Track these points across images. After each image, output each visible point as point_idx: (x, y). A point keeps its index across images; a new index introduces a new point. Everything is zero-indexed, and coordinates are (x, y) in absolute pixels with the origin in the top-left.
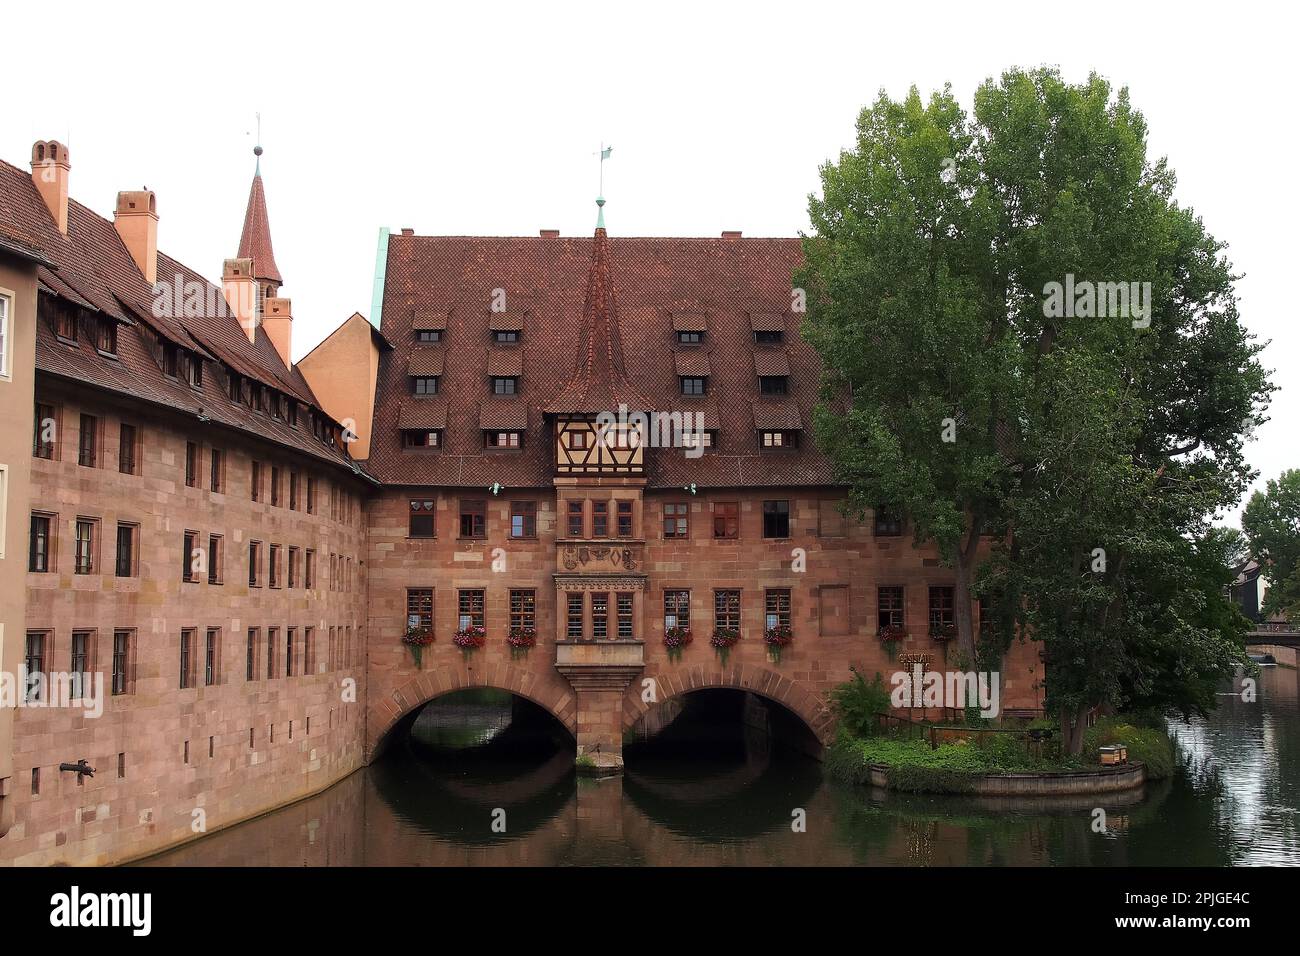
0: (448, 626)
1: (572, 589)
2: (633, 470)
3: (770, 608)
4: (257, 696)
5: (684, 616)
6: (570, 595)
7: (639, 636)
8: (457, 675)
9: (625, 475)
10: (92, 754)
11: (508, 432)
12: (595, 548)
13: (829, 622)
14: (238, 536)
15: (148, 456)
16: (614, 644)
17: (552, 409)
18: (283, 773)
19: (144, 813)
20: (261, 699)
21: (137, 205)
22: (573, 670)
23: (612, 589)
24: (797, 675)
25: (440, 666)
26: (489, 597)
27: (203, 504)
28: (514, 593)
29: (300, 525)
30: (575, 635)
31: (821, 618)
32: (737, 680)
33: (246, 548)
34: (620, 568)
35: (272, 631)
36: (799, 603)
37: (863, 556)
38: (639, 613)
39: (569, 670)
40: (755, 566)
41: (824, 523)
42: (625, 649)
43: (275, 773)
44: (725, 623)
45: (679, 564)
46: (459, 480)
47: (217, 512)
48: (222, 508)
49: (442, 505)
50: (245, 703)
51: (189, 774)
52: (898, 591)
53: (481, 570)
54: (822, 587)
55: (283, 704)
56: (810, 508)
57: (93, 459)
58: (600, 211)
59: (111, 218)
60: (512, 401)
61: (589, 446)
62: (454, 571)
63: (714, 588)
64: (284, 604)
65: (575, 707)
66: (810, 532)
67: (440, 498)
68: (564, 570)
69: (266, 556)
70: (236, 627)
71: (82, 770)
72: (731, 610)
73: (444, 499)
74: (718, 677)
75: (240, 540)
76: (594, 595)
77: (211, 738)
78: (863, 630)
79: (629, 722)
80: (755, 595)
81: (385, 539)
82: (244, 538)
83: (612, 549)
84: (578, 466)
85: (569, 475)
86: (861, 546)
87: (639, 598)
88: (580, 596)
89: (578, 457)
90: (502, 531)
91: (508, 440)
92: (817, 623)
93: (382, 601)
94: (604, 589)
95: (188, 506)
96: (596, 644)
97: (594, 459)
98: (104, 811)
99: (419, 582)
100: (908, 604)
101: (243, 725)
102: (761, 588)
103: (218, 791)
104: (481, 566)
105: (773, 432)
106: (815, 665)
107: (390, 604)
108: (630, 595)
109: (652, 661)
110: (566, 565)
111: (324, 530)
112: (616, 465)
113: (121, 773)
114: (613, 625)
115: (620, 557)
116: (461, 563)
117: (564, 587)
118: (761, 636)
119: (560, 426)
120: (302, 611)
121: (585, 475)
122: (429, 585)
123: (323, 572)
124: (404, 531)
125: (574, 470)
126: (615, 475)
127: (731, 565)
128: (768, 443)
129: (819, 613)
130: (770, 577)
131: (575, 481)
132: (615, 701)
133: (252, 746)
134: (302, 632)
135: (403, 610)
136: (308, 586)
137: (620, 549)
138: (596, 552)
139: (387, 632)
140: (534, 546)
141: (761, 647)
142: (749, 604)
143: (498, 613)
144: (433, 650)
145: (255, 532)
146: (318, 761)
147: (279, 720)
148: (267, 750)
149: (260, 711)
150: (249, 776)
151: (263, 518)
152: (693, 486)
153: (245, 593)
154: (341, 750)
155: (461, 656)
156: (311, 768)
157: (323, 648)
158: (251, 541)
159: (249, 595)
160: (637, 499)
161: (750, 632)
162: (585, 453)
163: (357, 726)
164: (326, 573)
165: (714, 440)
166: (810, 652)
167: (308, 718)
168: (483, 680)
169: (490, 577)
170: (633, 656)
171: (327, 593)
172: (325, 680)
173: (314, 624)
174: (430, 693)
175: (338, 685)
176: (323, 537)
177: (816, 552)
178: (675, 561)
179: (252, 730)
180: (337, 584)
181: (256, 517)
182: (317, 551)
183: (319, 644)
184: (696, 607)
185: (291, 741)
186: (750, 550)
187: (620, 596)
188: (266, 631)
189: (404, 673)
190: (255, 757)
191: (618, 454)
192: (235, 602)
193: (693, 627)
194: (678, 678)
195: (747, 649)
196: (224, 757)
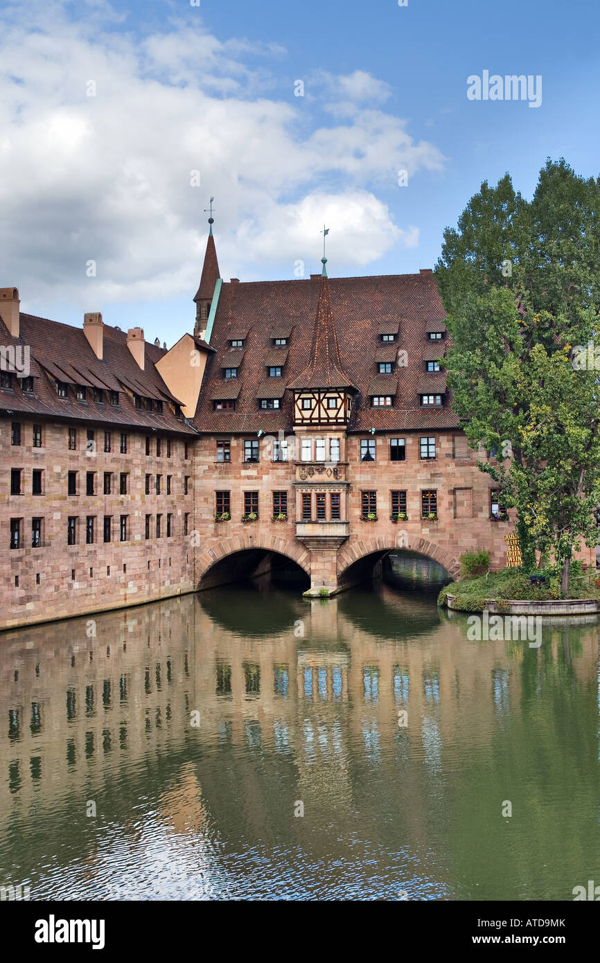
1: (304, 491)
2: (339, 421)
3: (424, 502)
4: (77, 553)
5: (373, 506)
6: (304, 495)
7: (343, 519)
8: (244, 540)
9: (334, 424)
11: (272, 400)
12: (318, 467)
13: (460, 510)
16: (329, 523)
17: (290, 386)
18: (102, 593)
20: (80, 554)
22: (307, 538)
23: (328, 491)
24: (440, 542)
25: (234, 535)
26: (260, 496)
27: (27, 454)
28: (275, 493)
29: (113, 460)
30: (307, 518)
31: (455, 508)
33: (65, 475)
34: (332, 479)
35: (90, 518)
36: (442, 499)
38: (343, 505)
39: (303, 538)
40: (415, 477)
41: (457, 450)
42: (335, 526)
43: (95, 594)
44: (397, 511)
45: (369, 476)
46: (242, 429)
47: (39, 457)
48: (44, 455)
49: (233, 443)
50: (66, 555)
51: (19, 593)
53: (256, 481)
54: (455, 489)
55: (100, 557)
56: (448, 441)
58: (324, 266)
60: (278, 381)
61: (313, 407)
62: (241, 481)
63: (391, 490)
64: (99, 503)
65: (309, 559)
66: (447, 455)
67: (233, 439)
68: (300, 480)
69: (83, 478)
70: (57, 516)
72: (401, 503)
73: (235, 440)
74: (393, 542)
75: (60, 471)
76: (318, 495)
77: (38, 575)
78: (480, 515)
79: (341, 569)
80: (415, 494)
81: (203, 463)
82: (63, 469)
83: (327, 468)
84: (307, 419)
85: (302, 425)
87: (343, 496)
88: (309, 495)
89: (307, 414)
90: (267, 458)
91: (273, 404)
92: (452, 511)
93: (202, 499)
94: (323, 491)
95: (13, 455)
96: (318, 523)
97: (316, 415)
99: (222, 487)
101: (65, 568)
102: (419, 490)
103: (45, 602)
104: (256, 478)
105: (428, 395)
106: (451, 536)
107: (206, 500)
108: (338, 495)
109: (354, 533)
110: (301, 476)
111: (135, 462)
112: (329, 418)
114: (328, 513)
115: (331, 472)
116: (245, 477)
117: (300, 490)
118: (418, 518)
119: (297, 396)
120: (115, 507)
121: (311, 424)
122: (228, 489)
123: (138, 484)
124: (213, 459)
125: (305, 421)
126: (328, 424)
127: (400, 476)
128: (425, 402)
129: (454, 504)
130: (424, 483)
131: (305, 428)
132: (332, 556)
133: (73, 578)
134: (117, 518)
135: (213, 504)
136: (123, 493)
137: (332, 468)
138: (317, 470)
139: (205, 517)
140: (286, 466)
141: (419, 525)
142: (412, 499)
143: (266, 504)
144: (230, 526)
145: (72, 466)
146: (136, 588)
147: (98, 566)
148: (88, 581)
149: (81, 560)
150: (72, 595)
151: (80, 458)
152: (374, 429)
153: (65, 499)
154: (164, 582)
155: (245, 530)
156: (128, 592)
157: (139, 527)
158: (69, 471)
159: (68, 500)
160: (342, 438)
161: (413, 516)
162: (311, 411)
163: (184, 569)
164: (141, 485)
165: (393, 401)
166: (448, 529)
167: (125, 565)
168: (258, 544)
169: (262, 484)
170: (340, 531)
171: (142, 497)
172: (141, 544)
173: (129, 513)
174: (229, 551)
175: (158, 546)
176: (136, 466)
177: (452, 468)
178: (368, 474)
179: (73, 571)
180: (155, 490)
181: (73, 458)
182: (132, 473)
183: (134, 524)
184: (379, 501)
185: (109, 577)
186: (412, 467)
187: (332, 495)
188: (85, 518)
189: (215, 539)
190: (76, 585)
191: (328, 411)
192: (56, 504)
193: (378, 513)
194: (370, 543)
195: (411, 527)
196: (49, 584)
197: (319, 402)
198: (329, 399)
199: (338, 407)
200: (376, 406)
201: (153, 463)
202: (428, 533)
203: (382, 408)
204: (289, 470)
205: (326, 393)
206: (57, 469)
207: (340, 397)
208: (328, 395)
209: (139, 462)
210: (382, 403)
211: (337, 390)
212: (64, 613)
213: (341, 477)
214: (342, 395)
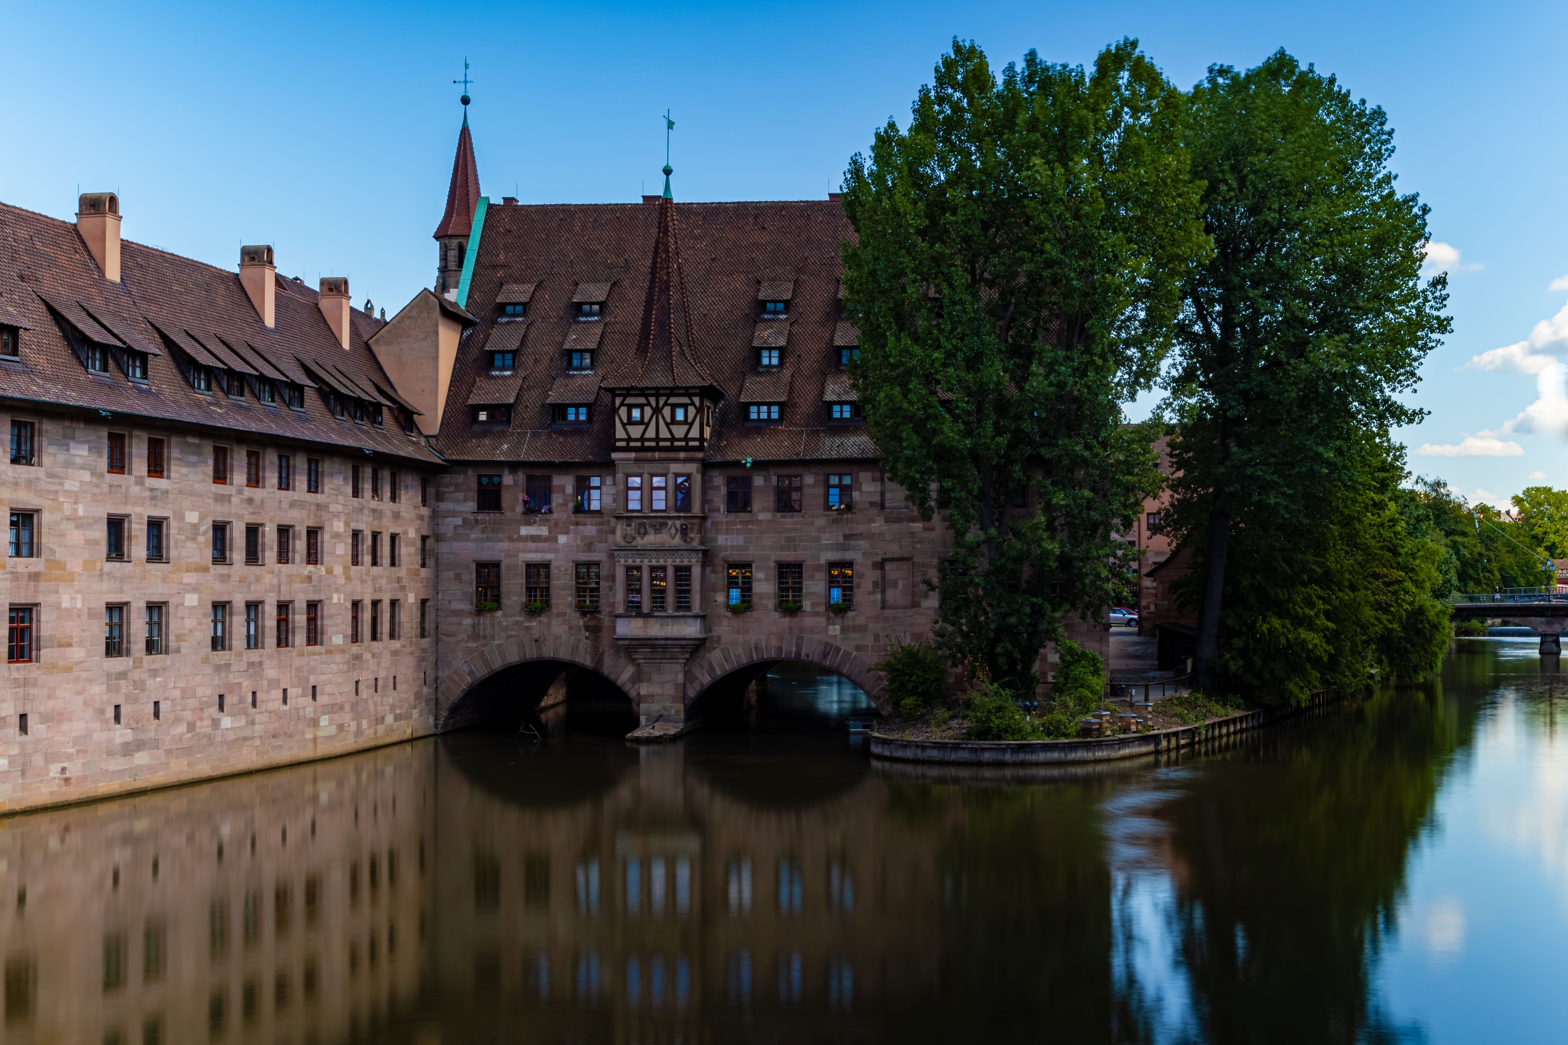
0: (515, 598)
1: (630, 562)
2: (691, 444)
3: (832, 582)
4: (228, 666)
5: (747, 588)
6: (629, 569)
7: (696, 609)
8: (524, 646)
9: (682, 449)
11: (577, 406)
12: (654, 521)
13: (891, 595)
16: (672, 617)
17: (610, 383)
18: (274, 737)
19: (55, 767)
20: (233, 668)
22: (635, 643)
23: (670, 563)
24: (858, 648)
25: (508, 637)
26: (554, 571)
27: (135, 490)
28: (578, 565)
29: (294, 504)
30: (634, 610)
31: (883, 592)
32: (798, 654)
33: (207, 528)
34: (677, 541)
35: (253, 606)
36: (862, 576)
37: (926, 529)
38: (696, 586)
39: (627, 642)
40: (818, 539)
41: (888, 496)
42: (682, 621)
43: (260, 737)
44: (788, 596)
45: (741, 538)
46: (523, 454)
47: (158, 496)
48: (167, 492)
49: (508, 479)
50: (209, 670)
51: (122, 735)
53: (545, 545)
54: (884, 561)
55: (270, 672)
56: (874, 480)
58: (667, 181)
61: (646, 420)
62: (521, 545)
63: (776, 562)
64: (269, 580)
65: (638, 678)
66: (872, 504)
67: (506, 472)
68: (623, 543)
69: (241, 534)
70: (191, 600)
72: (793, 583)
73: (510, 473)
74: (780, 649)
75: (196, 521)
76: (653, 569)
77: (156, 704)
78: (925, 604)
79: (691, 693)
80: (817, 568)
81: (454, 514)
82: (202, 518)
83: (670, 522)
84: (636, 440)
85: (627, 449)
87: (696, 571)
88: (638, 569)
89: (636, 432)
90: (567, 505)
91: (577, 414)
92: (878, 596)
93: (451, 574)
94: (662, 562)
95: (110, 492)
96: (654, 617)
97: (651, 433)
98: (2, 763)
99: (487, 555)
101: (207, 692)
102: (822, 561)
103: (168, 752)
104: (546, 540)
105: (841, 403)
106: (878, 639)
107: (458, 577)
108: (688, 569)
109: (714, 634)
110: (624, 537)
111: (334, 508)
112: (673, 439)
113: (24, 731)
114: (670, 598)
115: (677, 530)
116: (527, 537)
117: (622, 560)
118: (822, 609)
119: (618, 401)
120: (297, 586)
121: (642, 449)
122: (496, 558)
123: (338, 548)
124: (471, 505)
125: (632, 444)
126: (672, 449)
127: (793, 539)
128: (835, 414)
129: (881, 585)
130: (832, 550)
131: (633, 455)
132: (676, 673)
133: (221, 711)
134: (300, 605)
135: (471, 585)
136: (311, 562)
137: (678, 523)
138: (654, 526)
139: (457, 606)
140: (598, 520)
141: (822, 621)
142: (812, 577)
143: (563, 587)
144: (500, 623)
145: (220, 513)
146: (334, 727)
147: (265, 688)
148: (247, 715)
149: (233, 679)
150: (219, 739)
151: (233, 499)
152: (750, 460)
153: (206, 570)
154: (383, 718)
155: (528, 628)
156: (320, 733)
157: (340, 621)
158: (214, 522)
159: (212, 571)
160: (695, 472)
161: (813, 605)
162: (643, 427)
163: (418, 696)
164: (343, 549)
165: (781, 413)
166: (872, 627)
167: (314, 687)
168: (548, 652)
169: (556, 551)
170: (691, 629)
171: (346, 568)
172: (343, 651)
173: (322, 597)
174: (497, 664)
175: (374, 656)
176: (337, 515)
177: (878, 525)
178: (738, 534)
179: (221, 697)
180: (368, 559)
181: (220, 499)
182: (327, 529)
183: (331, 616)
184: (758, 580)
185: (286, 708)
186: (812, 524)
187: (678, 569)
188: (243, 605)
189: (473, 645)
190: (226, 722)
191: (673, 427)
192: (190, 578)
193: (755, 600)
194: (740, 651)
195: (809, 622)
196: (177, 720)
197: (657, 411)
198: (673, 406)
199: (690, 420)
200: (754, 420)
201: (366, 512)
202: (838, 633)
203: (762, 424)
204: (604, 527)
205: (669, 396)
206: (192, 517)
207: (693, 404)
208: (673, 400)
209: (340, 508)
210: (764, 416)
211: (687, 392)
212: (204, 770)
213: (692, 539)
214: (697, 400)
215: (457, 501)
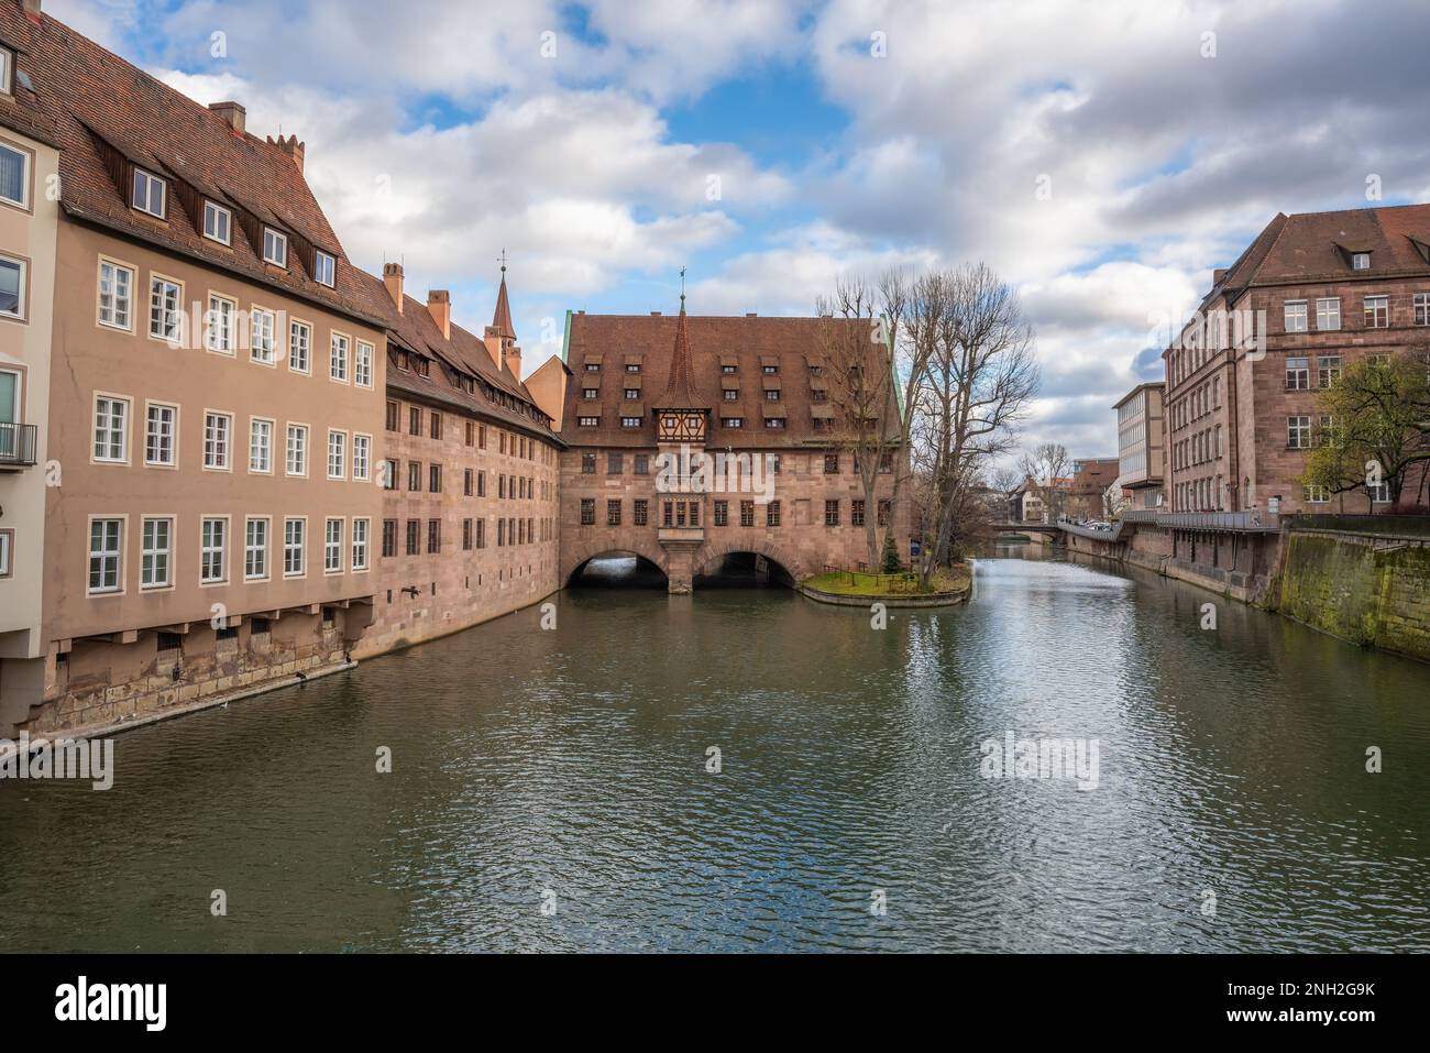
0: (602, 518)
1: (666, 500)
2: (699, 438)
3: (769, 511)
4: (504, 554)
5: (725, 515)
6: (666, 503)
7: (701, 524)
8: (607, 544)
9: (694, 441)
10: (418, 583)
11: (634, 418)
13: (800, 518)
14: (493, 472)
15: (446, 430)
16: (688, 529)
17: (657, 406)
19: (445, 614)
20: (506, 555)
21: (439, 297)
22: (667, 542)
23: (687, 501)
24: (783, 546)
25: (599, 539)
26: (623, 504)
27: (475, 455)
28: (636, 502)
29: (525, 466)
30: (668, 524)
31: (796, 516)
32: (752, 548)
33: (497, 478)
35: (511, 521)
36: (785, 509)
37: (818, 484)
38: (701, 513)
39: (665, 542)
41: (798, 467)
42: (694, 531)
43: (511, 594)
44: (746, 519)
46: (608, 443)
47: (482, 459)
48: (485, 457)
49: (600, 455)
50: (497, 557)
51: (469, 594)
52: (836, 503)
53: (619, 490)
54: (796, 500)
55: (516, 558)
56: (791, 459)
57: (417, 431)
58: (683, 302)
59: (426, 305)
60: (636, 402)
61: (676, 426)
62: (606, 491)
63: (740, 501)
64: (517, 507)
65: (667, 561)
66: (790, 471)
67: (598, 452)
69: (508, 482)
70: (492, 519)
71: (413, 591)
72: (749, 512)
73: (600, 452)
74: (742, 546)
75: (494, 474)
76: (678, 503)
77: (480, 576)
78: (817, 523)
79: (696, 569)
81: (570, 474)
82: (496, 472)
84: (670, 436)
85: (665, 441)
86: (817, 479)
87: (701, 505)
88: (671, 504)
89: (670, 432)
90: (630, 470)
91: (634, 422)
92: (793, 519)
93: (568, 506)
94: (683, 501)
95: (467, 456)
96: (679, 529)
97: (678, 433)
98: (424, 612)
99: (587, 496)
100: (841, 509)
101: (496, 569)
103: (484, 602)
104: (619, 488)
105: (772, 420)
106: (792, 541)
107: (572, 507)
108: (697, 503)
109: (708, 537)
111: (537, 468)
112: (690, 436)
113: (434, 593)
114: (688, 519)
116: (609, 486)
117: (662, 499)
118: (764, 525)
119: (661, 415)
120: (526, 510)
121: (674, 441)
122: (593, 497)
123: (537, 490)
124: (580, 469)
125: (668, 438)
126: (689, 441)
128: (770, 426)
129: (795, 513)
131: (668, 444)
132: (688, 558)
133: (501, 580)
134: (526, 521)
135: (579, 510)
136: (529, 497)
139: (571, 522)
140: (647, 478)
141: (764, 530)
142: (759, 509)
143: (627, 512)
144: (594, 530)
145: (502, 470)
146: (535, 587)
147: (515, 566)
148: (509, 582)
149: (505, 562)
150: (499, 595)
151: (506, 462)
152: (730, 448)
153: (497, 501)
154: (548, 581)
155: (609, 534)
156: (530, 592)
157: (537, 530)
158: (499, 475)
159: (499, 502)
161: (760, 523)
162: (674, 429)
165: (741, 423)
166: (790, 534)
167: (530, 566)
168: (620, 547)
169: (625, 493)
170: (698, 535)
172: (538, 546)
173: (533, 517)
174: (593, 553)
175: (546, 548)
176: (537, 472)
177: (793, 482)
179: (501, 572)
180: (545, 496)
181: (502, 462)
182: (534, 480)
183: (535, 527)
184: (731, 510)
185: (521, 577)
187: (691, 504)
188: (509, 521)
189: (580, 543)
190: (503, 586)
191: (691, 430)
192: (492, 505)
193: (729, 520)
194: (721, 546)
195: (757, 532)
196: (487, 585)
197: (682, 421)
198: (690, 419)
199: (699, 426)
201: (544, 470)
202: (772, 537)
203: (731, 430)
204: (651, 482)
205: (688, 413)
207: (701, 418)
208: (690, 416)
210: (731, 425)
211: (697, 411)
212: (495, 613)
214: (702, 416)
215: (572, 467)
